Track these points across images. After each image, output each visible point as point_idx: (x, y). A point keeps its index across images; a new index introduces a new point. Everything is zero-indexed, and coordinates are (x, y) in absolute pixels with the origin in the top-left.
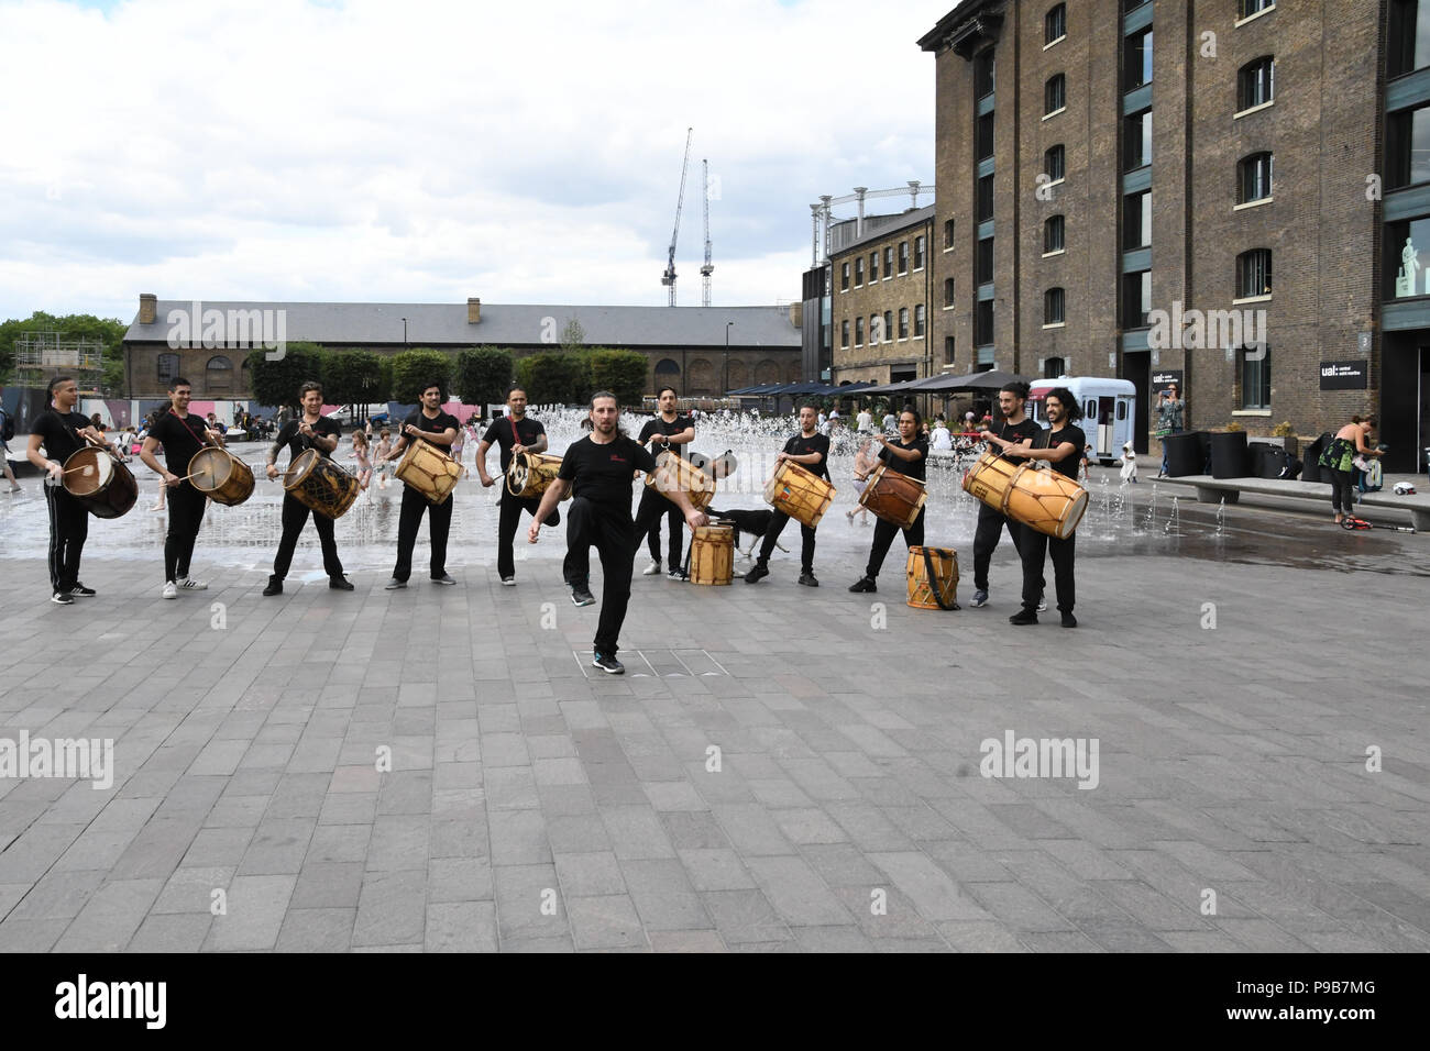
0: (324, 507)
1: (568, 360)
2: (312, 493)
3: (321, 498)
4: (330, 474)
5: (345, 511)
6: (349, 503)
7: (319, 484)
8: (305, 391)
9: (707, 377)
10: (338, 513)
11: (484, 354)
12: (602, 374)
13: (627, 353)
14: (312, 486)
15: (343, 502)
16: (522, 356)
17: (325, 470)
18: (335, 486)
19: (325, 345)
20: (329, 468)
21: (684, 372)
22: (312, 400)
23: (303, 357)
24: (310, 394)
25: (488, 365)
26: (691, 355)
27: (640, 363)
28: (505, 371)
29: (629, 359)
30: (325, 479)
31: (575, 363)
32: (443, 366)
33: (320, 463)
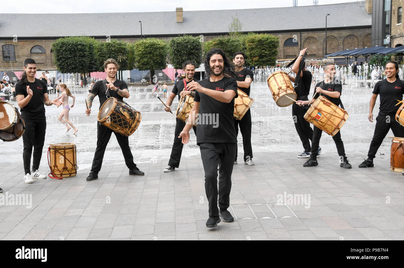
0: (122, 130)
1: (233, 41)
2: (115, 122)
3: (120, 125)
4: (124, 111)
5: (135, 130)
6: (136, 126)
7: (119, 117)
8: (107, 64)
9: (314, 47)
10: (131, 132)
11: (185, 40)
12: (252, 49)
13: (266, 36)
14: (114, 118)
15: (133, 126)
16: (207, 40)
17: (121, 109)
18: (128, 117)
19: (96, 37)
20: (123, 107)
21: (301, 45)
22: (111, 69)
23: (83, 45)
24: (110, 66)
25: (187, 47)
26: (305, 35)
27: (274, 42)
28: (197, 50)
29: (267, 39)
30: (122, 114)
31: (236, 43)
32: (162, 48)
33: (118, 105)
